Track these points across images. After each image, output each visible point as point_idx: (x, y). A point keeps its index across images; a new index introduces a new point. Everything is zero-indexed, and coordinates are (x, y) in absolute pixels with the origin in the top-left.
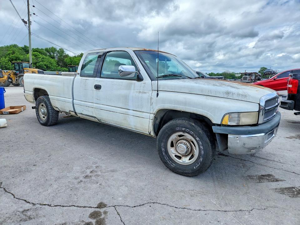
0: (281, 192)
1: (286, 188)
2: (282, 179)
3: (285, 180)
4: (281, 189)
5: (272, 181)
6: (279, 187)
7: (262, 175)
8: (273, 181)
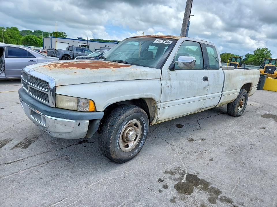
0: (6, 140)
1: (5, 144)
2: (14, 150)
3: (11, 150)
4: (8, 142)
5: (20, 143)
6: (11, 142)
7: (31, 144)
8: (18, 144)
